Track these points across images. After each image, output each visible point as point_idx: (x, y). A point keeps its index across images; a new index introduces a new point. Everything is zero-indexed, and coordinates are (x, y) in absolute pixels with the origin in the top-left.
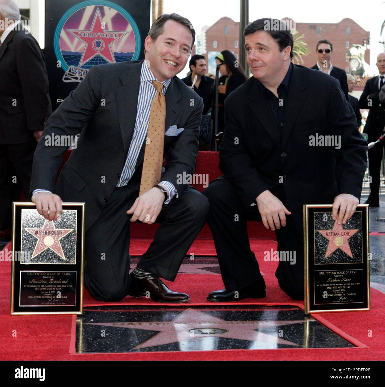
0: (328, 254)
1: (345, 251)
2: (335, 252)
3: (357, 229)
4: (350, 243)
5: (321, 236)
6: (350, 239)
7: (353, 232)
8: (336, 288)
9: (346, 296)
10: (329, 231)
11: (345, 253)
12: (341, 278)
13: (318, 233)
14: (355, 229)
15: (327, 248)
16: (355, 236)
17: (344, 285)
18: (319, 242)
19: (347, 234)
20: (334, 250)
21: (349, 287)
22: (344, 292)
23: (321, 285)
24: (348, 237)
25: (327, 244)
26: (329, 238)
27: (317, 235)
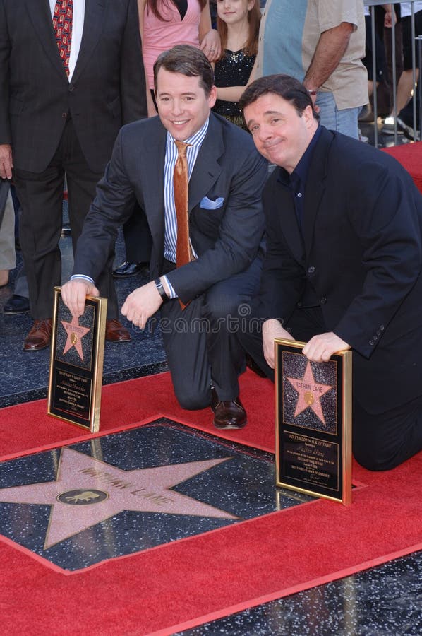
0: (298, 412)
1: (316, 413)
2: (304, 412)
3: (331, 385)
4: (322, 404)
5: (290, 385)
6: (322, 397)
7: (326, 388)
8: (307, 460)
9: (317, 476)
10: (299, 381)
11: (316, 416)
12: (312, 449)
13: (287, 380)
14: (328, 385)
15: (296, 403)
16: (328, 394)
17: (315, 460)
18: (288, 393)
19: (320, 390)
20: (304, 408)
21: (321, 464)
22: (316, 470)
23: (291, 452)
24: (321, 394)
25: (297, 398)
26: (300, 390)
27: (286, 383)
